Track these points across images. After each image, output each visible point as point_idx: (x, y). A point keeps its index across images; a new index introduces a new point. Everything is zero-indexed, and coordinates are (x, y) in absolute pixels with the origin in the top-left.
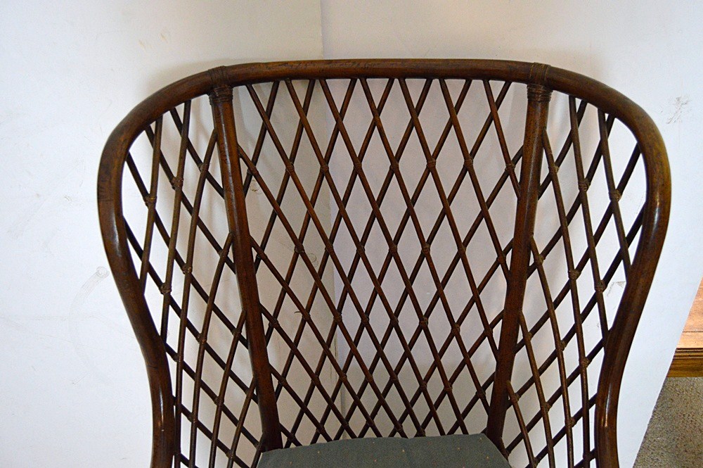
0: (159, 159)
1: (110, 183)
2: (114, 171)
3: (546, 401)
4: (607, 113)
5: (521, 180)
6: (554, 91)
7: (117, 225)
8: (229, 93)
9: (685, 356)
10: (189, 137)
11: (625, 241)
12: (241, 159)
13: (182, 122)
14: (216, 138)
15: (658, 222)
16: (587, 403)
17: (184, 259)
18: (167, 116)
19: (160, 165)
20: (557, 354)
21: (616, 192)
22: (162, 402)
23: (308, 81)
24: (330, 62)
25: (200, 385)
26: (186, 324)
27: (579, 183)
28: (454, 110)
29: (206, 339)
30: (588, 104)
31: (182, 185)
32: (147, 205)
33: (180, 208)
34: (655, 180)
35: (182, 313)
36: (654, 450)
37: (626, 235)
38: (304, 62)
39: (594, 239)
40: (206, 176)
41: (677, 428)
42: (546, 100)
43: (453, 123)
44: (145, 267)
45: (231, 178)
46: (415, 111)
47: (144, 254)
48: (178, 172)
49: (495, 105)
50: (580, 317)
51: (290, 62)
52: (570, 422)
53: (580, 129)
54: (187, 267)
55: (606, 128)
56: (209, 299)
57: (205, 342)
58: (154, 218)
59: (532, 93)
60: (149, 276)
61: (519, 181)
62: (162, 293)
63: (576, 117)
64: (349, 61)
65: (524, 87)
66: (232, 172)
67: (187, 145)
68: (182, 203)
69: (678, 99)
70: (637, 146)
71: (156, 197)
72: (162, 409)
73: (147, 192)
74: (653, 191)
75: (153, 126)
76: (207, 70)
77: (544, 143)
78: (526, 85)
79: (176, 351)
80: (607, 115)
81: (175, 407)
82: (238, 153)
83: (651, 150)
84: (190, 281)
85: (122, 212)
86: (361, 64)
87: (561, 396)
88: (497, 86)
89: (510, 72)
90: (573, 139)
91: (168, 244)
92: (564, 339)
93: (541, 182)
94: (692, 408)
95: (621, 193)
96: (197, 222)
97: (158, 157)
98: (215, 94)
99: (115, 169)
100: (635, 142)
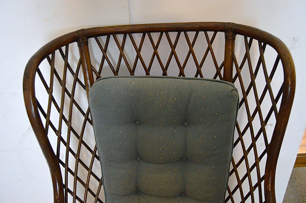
0: (54, 72)
1: (29, 82)
2: (31, 76)
3: (240, 180)
4: (263, 42)
5: (224, 77)
6: (237, 35)
7: (33, 102)
8: (86, 41)
9: (301, 157)
10: (68, 61)
11: (275, 101)
12: (93, 72)
13: (65, 54)
14: (81, 62)
15: (290, 91)
16: (260, 180)
17: (67, 118)
18: (57, 52)
19: (54, 74)
20: (245, 157)
21: (269, 79)
22: (58, 187)
23: (123, 35)
24: (133, 25)
25: (77, 178)
26: (69, 150)
27: (251, 76)
28: (191, 46)
29: (79, 157)
30: (253, 39)
31: (65, 84)
32: (48, 93)
33: (64, 95)
34: (288, 71)
35: (67, 144)
36: (289, 201)
37: (275, 99)
38: (121, 26)
39: (259, 102)
40: (77, 80)
41: (299, 191)
42: (234, 39)
43: (191, 52)
44: (48, 122)
45: (89, 80)
46: (173, 47)
47: (47, 116)
48: (63, 78)
49: (210, 42)
50: (255, 139)
51: (114, 26)
52: (252, 189)
53: (250, 51)
54: (69, 123)
55: (262, 49)
56: (80, 138)
57: (79, 158)
58: (52, 99)
59: (227, 36)
60: (50, 126)
61: (223, 77)
62: (57, 135)
63: (248, 46)
64: (142, 25)
65: (223, 34)
66: (89, 78)
67: (67, 65)
68: (65, 92)
69: (294, 38)
70: (278, 56)
71: (53, 90)
72: (58, 190)
73: (48, 87)
74: (287, 76)
75: (50, 56)
76: (76, 30)
77: (233, 59)
78: (224, 33)
79: (65, 163)
80: (262, 44)
81: (64, 189)
82: (92, 69)
83: (285, 57)
84: (71, 129)
85: (35, 96)
86: (147, 26)
87: (248, 177)
88: (210, 34)
89: (216, 27)
90: (247, 56)
91: (59, 112)
92: (247, 150)
93: (233, 77)
94: (305, 181)
95: (271, 79)
96: (73, 101)
97: (53, 71)
98: (80, 42)
99: (31, 75)
100: (277, 54)
